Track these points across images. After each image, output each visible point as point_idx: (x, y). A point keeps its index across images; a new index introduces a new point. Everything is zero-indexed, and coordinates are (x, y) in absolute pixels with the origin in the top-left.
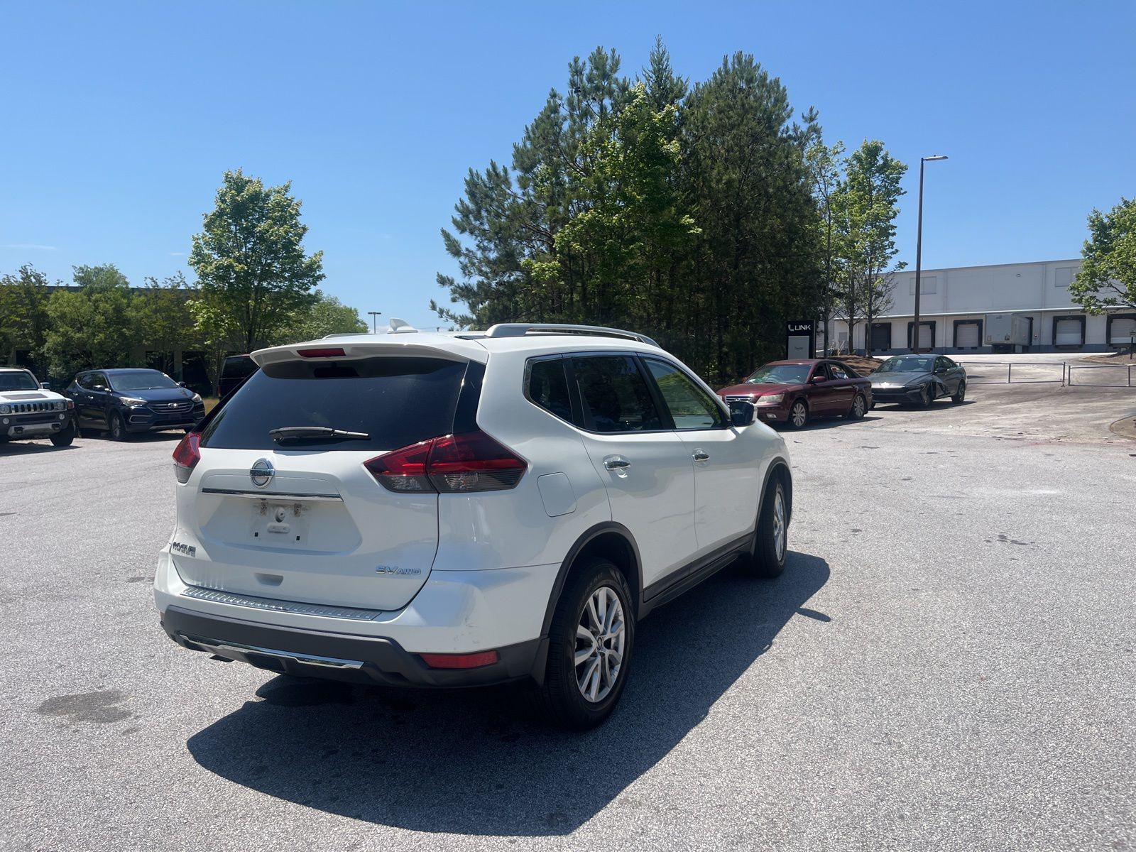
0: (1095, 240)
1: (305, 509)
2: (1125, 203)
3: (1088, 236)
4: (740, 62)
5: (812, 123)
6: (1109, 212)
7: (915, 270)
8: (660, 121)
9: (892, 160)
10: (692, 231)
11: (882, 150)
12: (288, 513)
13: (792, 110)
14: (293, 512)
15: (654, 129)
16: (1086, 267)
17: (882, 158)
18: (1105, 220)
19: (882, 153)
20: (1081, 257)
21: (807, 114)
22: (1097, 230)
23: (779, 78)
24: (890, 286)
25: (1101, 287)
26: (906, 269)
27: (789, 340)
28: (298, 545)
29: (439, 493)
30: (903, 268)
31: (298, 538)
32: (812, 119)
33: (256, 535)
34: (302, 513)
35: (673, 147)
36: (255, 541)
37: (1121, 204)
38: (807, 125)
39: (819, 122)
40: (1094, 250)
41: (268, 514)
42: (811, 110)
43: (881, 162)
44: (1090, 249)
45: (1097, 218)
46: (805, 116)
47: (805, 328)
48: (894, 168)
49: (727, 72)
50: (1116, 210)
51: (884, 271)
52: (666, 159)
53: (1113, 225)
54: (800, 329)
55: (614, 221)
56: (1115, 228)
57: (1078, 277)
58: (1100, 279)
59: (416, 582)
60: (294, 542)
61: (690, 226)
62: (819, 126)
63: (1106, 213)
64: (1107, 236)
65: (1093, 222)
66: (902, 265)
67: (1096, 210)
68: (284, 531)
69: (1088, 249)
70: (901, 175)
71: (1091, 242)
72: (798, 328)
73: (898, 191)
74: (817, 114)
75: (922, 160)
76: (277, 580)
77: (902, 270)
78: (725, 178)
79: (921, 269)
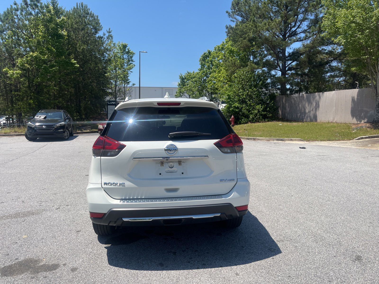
0: (181, 82)
1: (184, 162)
2: (188, 72)
3: (179, 81)
4: (82, 6)
5: (110, 34)
6: (184, 75)
7: (139, 86)
8: (60, 22)
9: (130, 50)
10: (76, 66)
11: (127, 46)
12: (176, 165)
13: (102, 28)
14: (178, 164)
15: (57, 24)
16: (179, 90)
17: (128, 49)
18: (183, 77)
19: (128, 48)
20: (177, 87)
21: (108, 30)
22: (181, 79)
23: (98, 16)
24: (131, 91)
25: (182, 96)
26: (135, 86)
27: (108, 107)
28: (183, 176)
29: (236, 153)
30: (134, 85)
31: (183, 173)
32: (110, 32)
33: (160, 174)
34: (182, 164)
35: (65, 33)
36: (160, 177)
37: (187, 73)
38: (108, 34)
39: (112, 34)
40: (180, 85)
41: (164, 165)
42: (110, 29)
43: (127, 50)
44: (179, 85)
45: (181, 76)
46: (107, 31)
47: (114, 103)
48: (131, 53)
49: (77, 8)
50: (186, 74)
51: (129, 86)
52: (61, 36)
53: (185, 78)
54: (112, 103)
55: (46, 58)
56: (186, 79)
57: (177, 93)
58: (182, 94)
59: (233, 183)
60: (180, 175)
61: (74, 64)
62: (112, 35)
63: (184, 74)
64: (184, 81)
65: (180, 77)
66: (134, 84)
67: (181, 73)
68: (174, 171)
69: (179, 84)
70: (133, 56)
71: (180, 83)
72: (111, 103)
73: (132, 60)
74: (111, 31)
75: (140, 52)
76: (175, 190)
77: (134, 86)
78: (82, 47)
79: (140, 86)
